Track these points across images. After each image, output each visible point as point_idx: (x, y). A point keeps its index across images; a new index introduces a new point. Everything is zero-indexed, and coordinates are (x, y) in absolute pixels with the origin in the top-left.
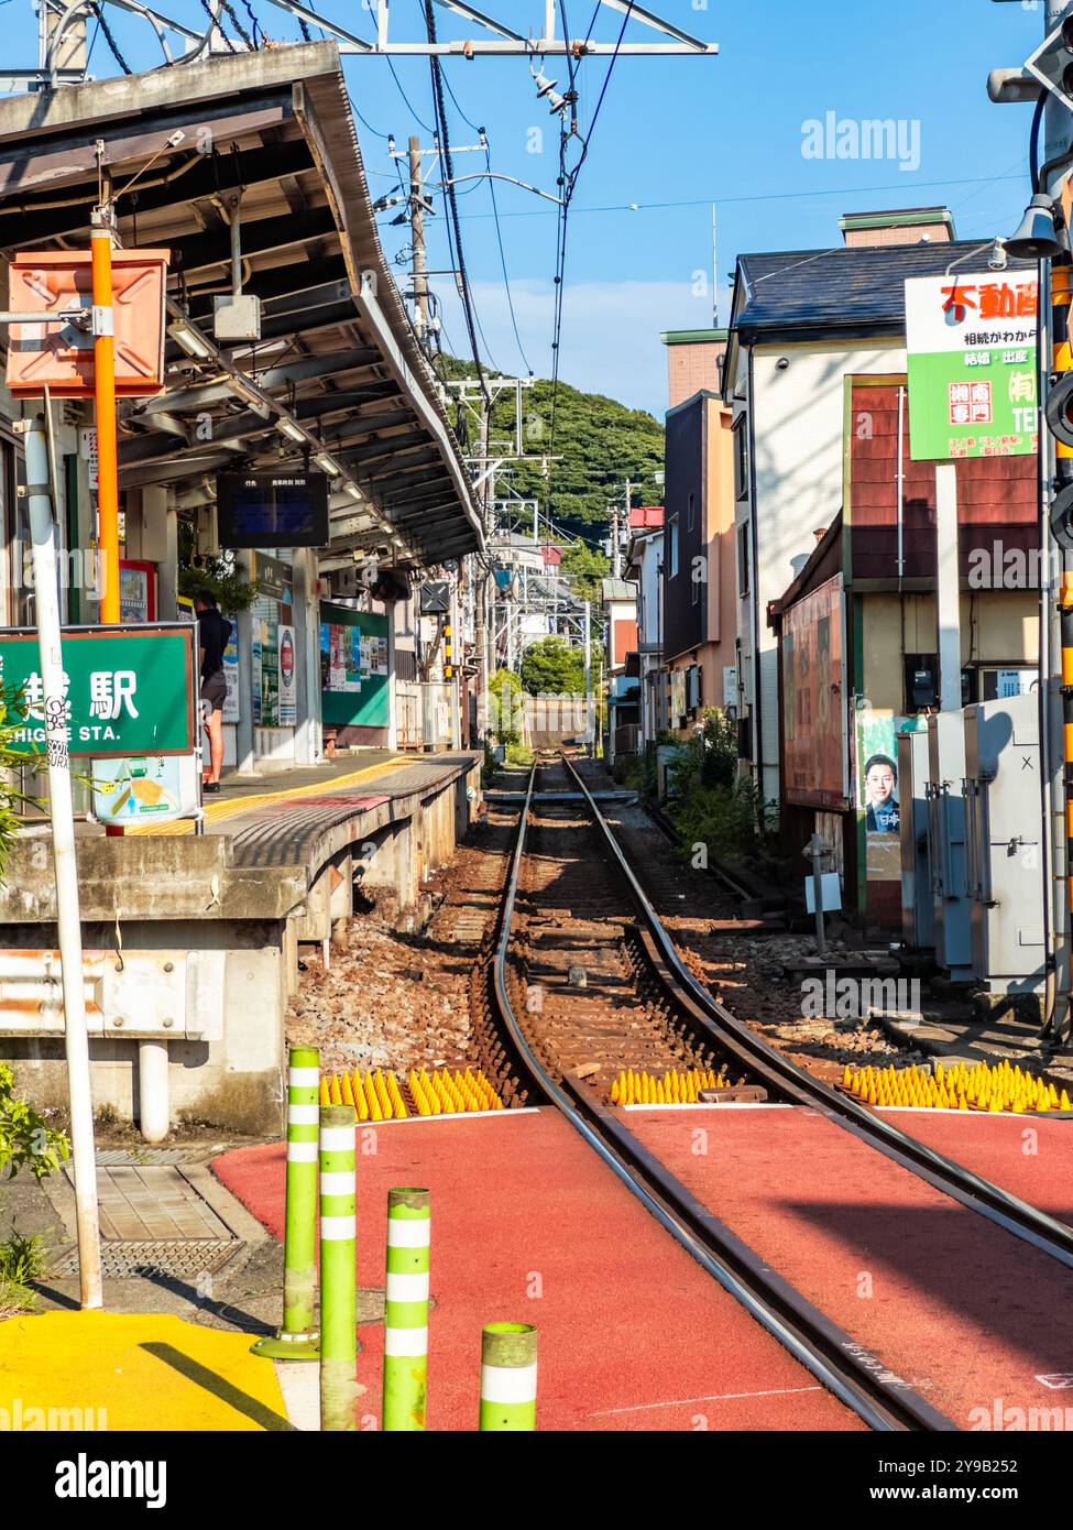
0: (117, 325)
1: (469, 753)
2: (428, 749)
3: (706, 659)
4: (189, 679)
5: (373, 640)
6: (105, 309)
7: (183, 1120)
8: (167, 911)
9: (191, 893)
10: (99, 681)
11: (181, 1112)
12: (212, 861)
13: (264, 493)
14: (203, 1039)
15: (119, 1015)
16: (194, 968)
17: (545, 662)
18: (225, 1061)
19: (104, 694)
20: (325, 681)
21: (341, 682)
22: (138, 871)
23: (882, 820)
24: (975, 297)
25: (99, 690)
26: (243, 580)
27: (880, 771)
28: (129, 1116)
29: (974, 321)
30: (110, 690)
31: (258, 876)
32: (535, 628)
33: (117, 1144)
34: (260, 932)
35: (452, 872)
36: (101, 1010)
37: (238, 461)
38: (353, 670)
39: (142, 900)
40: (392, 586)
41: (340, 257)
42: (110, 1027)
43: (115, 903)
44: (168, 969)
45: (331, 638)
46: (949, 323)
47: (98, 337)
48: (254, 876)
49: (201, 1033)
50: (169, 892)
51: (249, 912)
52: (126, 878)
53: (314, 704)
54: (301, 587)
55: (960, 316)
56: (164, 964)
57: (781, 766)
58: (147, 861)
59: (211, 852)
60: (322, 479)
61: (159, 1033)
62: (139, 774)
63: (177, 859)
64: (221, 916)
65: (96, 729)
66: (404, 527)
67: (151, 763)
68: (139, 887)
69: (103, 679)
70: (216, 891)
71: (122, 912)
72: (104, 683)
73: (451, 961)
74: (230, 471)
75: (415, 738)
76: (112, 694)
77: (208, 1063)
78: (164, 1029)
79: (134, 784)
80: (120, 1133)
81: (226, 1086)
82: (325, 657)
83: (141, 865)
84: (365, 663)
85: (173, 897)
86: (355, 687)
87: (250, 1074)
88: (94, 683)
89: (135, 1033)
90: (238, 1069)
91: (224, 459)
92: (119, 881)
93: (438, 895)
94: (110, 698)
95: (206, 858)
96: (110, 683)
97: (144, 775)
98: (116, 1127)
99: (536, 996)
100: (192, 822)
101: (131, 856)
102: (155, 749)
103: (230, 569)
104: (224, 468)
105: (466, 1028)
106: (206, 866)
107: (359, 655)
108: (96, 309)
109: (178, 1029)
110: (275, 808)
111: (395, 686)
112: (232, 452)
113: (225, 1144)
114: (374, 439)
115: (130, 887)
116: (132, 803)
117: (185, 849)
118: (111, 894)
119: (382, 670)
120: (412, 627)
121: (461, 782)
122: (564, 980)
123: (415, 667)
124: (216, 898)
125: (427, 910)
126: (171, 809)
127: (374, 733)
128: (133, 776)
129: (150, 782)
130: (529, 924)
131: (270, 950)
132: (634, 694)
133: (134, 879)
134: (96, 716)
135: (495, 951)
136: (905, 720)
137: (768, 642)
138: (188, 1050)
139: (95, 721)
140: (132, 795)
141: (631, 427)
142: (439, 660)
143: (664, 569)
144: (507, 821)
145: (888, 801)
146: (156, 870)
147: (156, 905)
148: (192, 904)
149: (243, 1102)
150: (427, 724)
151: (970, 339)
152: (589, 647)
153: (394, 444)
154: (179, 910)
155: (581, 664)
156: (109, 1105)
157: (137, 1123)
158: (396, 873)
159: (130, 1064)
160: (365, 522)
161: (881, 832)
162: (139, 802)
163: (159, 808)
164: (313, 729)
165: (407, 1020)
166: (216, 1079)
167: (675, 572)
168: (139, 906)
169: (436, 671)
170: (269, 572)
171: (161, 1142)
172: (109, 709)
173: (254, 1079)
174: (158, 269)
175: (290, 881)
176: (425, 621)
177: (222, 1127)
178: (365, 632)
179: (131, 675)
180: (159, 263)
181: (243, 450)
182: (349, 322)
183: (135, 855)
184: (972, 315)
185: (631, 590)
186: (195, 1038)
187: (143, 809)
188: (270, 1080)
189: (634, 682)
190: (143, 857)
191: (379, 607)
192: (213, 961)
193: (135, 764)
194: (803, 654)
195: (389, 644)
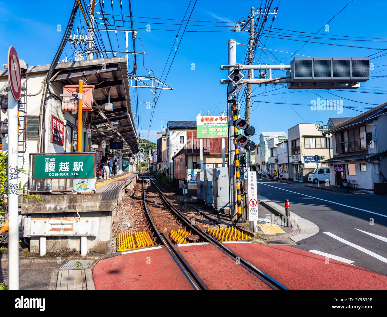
0: (83, 97)
1: (137, 173)
2: (133, 172)
3: (161, 163)
4: (94, 163)
5: (128, 161)
6: (81, 94)
7: (90, 251)
8: (88, 210)
9: (93, 206)
10: (75, 164)
11: (90, 250)
12: (97, 199)
13: (116, 143)
14: (94, 236)
15: (76, 231)
16: (93, 222)
17: (143, 164)
18: (99, 239)
19: (76, 166)
20: (122, 165)
21: (124, 165)
22: (82, 202)
23: (190, 182)
24: (205, 119)
25: (75, 165)
26: (113, 154)
27: (190, 176)
28: (79, 251)
29: (205, 122)
30: (77, 165)
31: (107, 202)
32: (142, 161)
33: (75, 258)
34: (107, 213)
35: (136, 186)
36: (73, 230)
37: (112, 139)
38: (125, 164)
39: (82, 208)
40: (130, 155)
41: (126, 107)
42: (75, 234)
43: (77, 209)
44: (87, 222)
45: (123, 161)
46: (202, 122)
47: (79, 99)
48: (106, 202)
49: (94, 235)
50: (88, 206)
51: (105, 210)
52: (79, 203)
53: (121, 168)
54: (120, 155)
55: (203, 121)
56: (86, 221)
57: (174, 174)
58: (84, 200)
59: (97, 198)
60: (122, 142)
61: (85, 235)
62: (83, 182)
63: (90, 199)
64: (99, 211)
65: (74, 173)
66: (132, 149)
67: (86, 180)
68: (82, 205)
69: (76, 163)
70: (98, 206)
71: (78, 210)
72: (76, 164)
73: (138, 201)
74: (111, 141)
75: (132, 171)
76: (78, 166)
77: (96, 239)
78: (86, 234)
79: (82, 184)
80: (76, 254)
81: (99, 244)
82: (122, 163)
83: (82, 201)
84: (127, 163)
85: (89, 207)
86: (126, 166)
87: (104, 241)
88: (74, 164)
89: (80, 235)
90: (102, 240)
91: (111, 139)
92: (78, 204)
93: (135, 189)
94: (77, 167)
95: (96, 199)
96: (77, 164)
97: (84, 182)
98: (76, 253)
99: (150, 207)
100: (94, 192)
101: (80, 199)
102: (87, 177)
103: (112, 153)
104: (110, 140)
105: (142, 216)
106: (96, 201)
107: (126, 163)
108: (79, 94)
109: (89, 234)
110: (115, 181)
111: (130, 166)
112: (111, 138)
113: (98, 257)
114: (129, 138)
115: (80, 205)
116: (81, 188)
117: (92, 197)
118: (76, 207)
119: (129, 164)
120: (131, 160)
121: (137, 176)
122: (153, 204)
123: (132, 164)
124: (98, 207)
125: (134, 192)
126: (89, 189)
127: (128, 170)
128: (82, 183)
129: (85, 184)
130: (147, 194)
131: (109, 217)
132: (153, 167)
133: (81, 203)
134: (75, 170)
135: (144, 200)
136: (193, 170)
137: (172, 161)
138: (91, 238)
139: (74, 171)
140: (81, 186)
141: (151, 143)
142: (134, 163)
143: (157, 154)
144: (141, 179)
145: (191, 179)
146: (85, 202)
147: (85, 209)
148: (93, 208)
149: (102, 247)
150: (133, 170)
151: (204, 124)
152: (147, 162)
153: (131, 138)
154: (90, 210)
155: (146, 164)
156: (75, 248)
157: (80, 252)
158: (130, 188)
159: (79, 240)
160: (127, 148)
161: (190, 183)
162: (83, 188)
163: (87, 189)
164: (121, 170)
165: (133, 214)
166: (97, 242)
167: (158, 155)
168: (82, 209)
169: (134, 164)
170: (116, 153)
171: (85, 257)
172: (77, 169)
173: (105, 242)
174: (92, 88)
175: (113, 203)
176: (133, 159)
177: (98, 252)
178: (127, 160)
179: (82, 163)
180: (92, 87)
181: (113, 138)
182: (126, 119)
183: (81, 199)
184: (204, 121)
185: (152, 157)
186: (92, 236)
187: (83, 189)
188: (108, 242)
189: (152, 165)
190: (83, 199)
191: (128, 158)
192: (97, 219)
193: (83, 180)
194: (178, 162)
195: (129, 162)
